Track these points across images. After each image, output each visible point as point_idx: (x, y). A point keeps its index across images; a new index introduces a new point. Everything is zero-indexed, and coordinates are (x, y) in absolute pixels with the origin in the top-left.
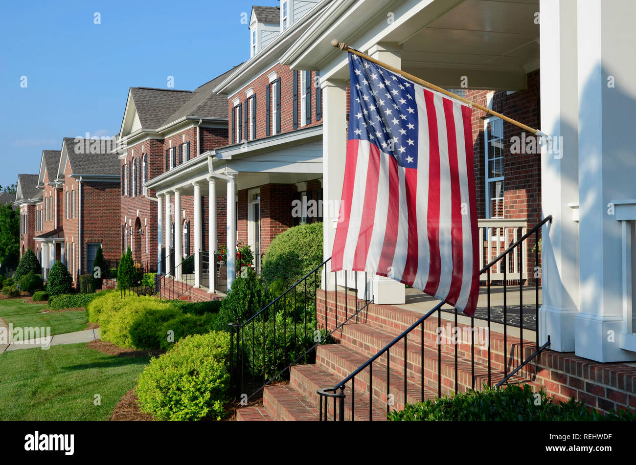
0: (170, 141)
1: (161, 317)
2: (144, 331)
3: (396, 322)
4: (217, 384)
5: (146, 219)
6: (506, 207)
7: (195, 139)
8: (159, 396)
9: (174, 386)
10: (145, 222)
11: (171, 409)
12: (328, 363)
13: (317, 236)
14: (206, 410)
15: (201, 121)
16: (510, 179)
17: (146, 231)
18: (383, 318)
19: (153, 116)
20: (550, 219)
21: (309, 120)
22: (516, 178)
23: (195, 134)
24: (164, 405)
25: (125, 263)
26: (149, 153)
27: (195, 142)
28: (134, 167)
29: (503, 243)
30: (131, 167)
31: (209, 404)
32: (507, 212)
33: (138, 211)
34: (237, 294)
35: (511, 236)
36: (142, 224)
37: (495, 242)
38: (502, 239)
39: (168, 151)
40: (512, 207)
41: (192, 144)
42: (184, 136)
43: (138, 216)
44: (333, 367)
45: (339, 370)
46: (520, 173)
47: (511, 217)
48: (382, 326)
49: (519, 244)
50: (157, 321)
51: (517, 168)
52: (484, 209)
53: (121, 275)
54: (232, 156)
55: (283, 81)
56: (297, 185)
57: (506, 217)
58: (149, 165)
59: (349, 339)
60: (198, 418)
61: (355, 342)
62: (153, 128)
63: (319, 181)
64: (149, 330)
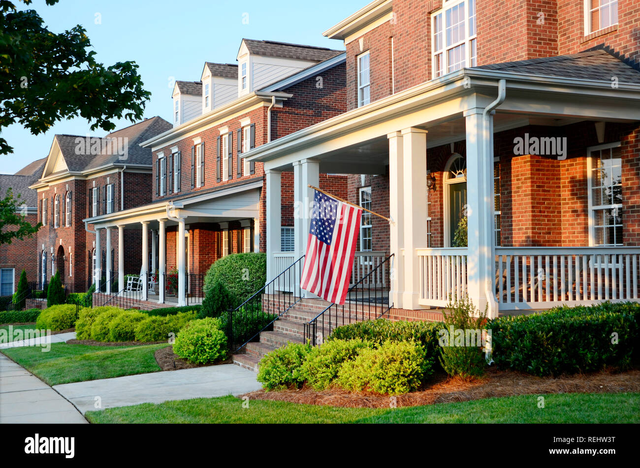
0: (94, 182)
1: (135, 319)
2: (123, 329)
3: (319, 306)
4: (223, 341)
5: (70, 248)
6: (372, 244)
7: (120, 182)
8: (192, 348)
9: (200, 342)
10: (70, 250)
11: (198, 354)
12: (283, 329)
13: (245, 261)
14: (218, 355)
15: (125, 167)
16: (375, 227)
17: (69, 258)
18: (311, 305)
19: (77, 160)
20: (394, 254)
21: (231, 177)
22: (379, 227)
23: (120, 178)
24: (194, 353)
25: (54, 284)
26: (74, 191)
27: (120, 184)
28: (56, 202)
29: (371, 266)
30: (53, 202)
31: (219, 351)
32: (374, 247)
33: (61, 240)
34: (214, 297)
35: (376, 261)
36: (65, 252)
37: (367, 265)
38: (371, 263)
39: (91, 190)
40: (376, 244)
41: (117, 186)
42: (108, 179)
43: (61, 244)
44: (287, 330)
45: (291, 331)
46: (381, 224)
47: (376, 250)
48: (310, 309)
49: (381, 265)
50: (132, 321)
51: (379, 221)
52: (359, 245)
53: (50, 295)
54: (184, 206)
55: (208, 146)
56: (220, 224)
57: (373, 250)
58: (74, 202)
59: (292, 317)
60: (213, 359)
61: (296, 318)
62: (78, 171)
63: (239, 222)
64: (127, 328)
